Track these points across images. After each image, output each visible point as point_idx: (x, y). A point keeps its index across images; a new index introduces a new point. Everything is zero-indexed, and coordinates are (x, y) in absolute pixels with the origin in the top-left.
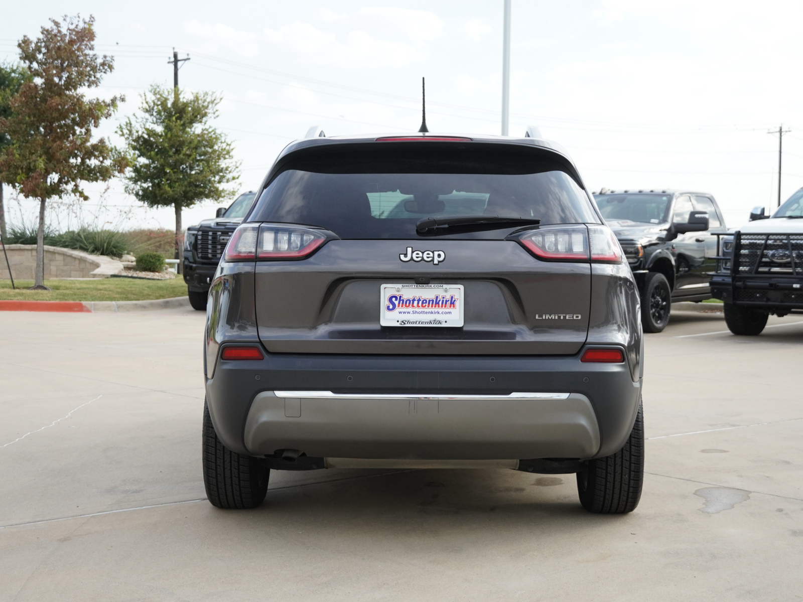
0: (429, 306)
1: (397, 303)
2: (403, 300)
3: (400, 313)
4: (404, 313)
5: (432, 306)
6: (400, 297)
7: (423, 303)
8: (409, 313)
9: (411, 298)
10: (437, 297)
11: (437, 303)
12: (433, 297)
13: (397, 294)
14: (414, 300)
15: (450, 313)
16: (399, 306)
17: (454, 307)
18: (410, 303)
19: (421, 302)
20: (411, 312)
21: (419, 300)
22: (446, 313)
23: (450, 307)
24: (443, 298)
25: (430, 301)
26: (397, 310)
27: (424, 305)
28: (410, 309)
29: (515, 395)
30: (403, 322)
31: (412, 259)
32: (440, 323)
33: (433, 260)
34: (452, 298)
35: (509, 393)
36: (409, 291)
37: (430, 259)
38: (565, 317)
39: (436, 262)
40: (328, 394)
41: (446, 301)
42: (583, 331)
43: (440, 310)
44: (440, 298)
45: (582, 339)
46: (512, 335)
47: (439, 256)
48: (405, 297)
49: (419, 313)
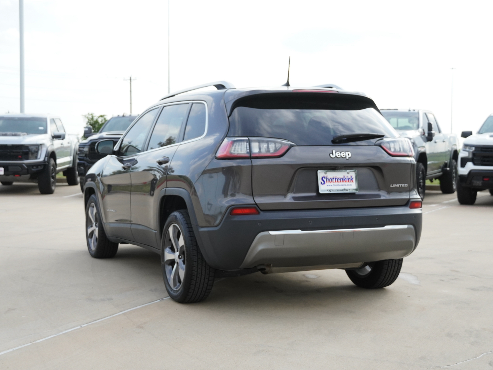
0: (341, 182)
1: (325, 180)
2: (328, 179)
3: (328, 186)
4: (330, 186)
5: (342, 182)
6: (327, 177)
7: (338, 180)
8: (332, 185)
10: (344, 177)
11: (345, 180)
12: (342, 177)
13: (325, 175)
15: (351, 185)
16: (326, 182)
18: (331, 180)
19: (337, 180)
20: (333, 185)
21: (336, 179)
22: (349, 185)
23: (351, 182)
25: (341, 179)
26: (326, 184)
27: (338, 181)
28: (332, 184)
31: (336, 157)
33: (346, 157)
36: (331, 175)
37: (345, 156)
38: (402, 186)
39: (347, 158)
41: (349, 179)
46: (379, 196)
48: (329, 177)
49: (337, 185)
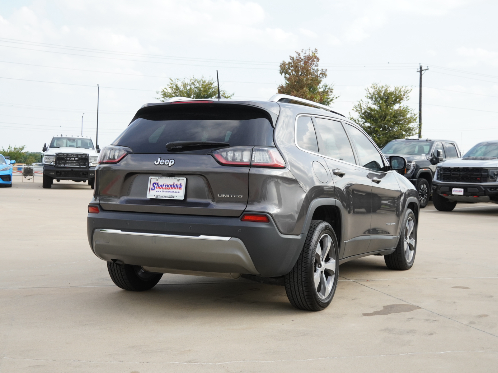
0: (170, 189)
1: (156, 186)
2: (159, 185)
3: (157, 191)
4: (159, 191)
5: (171, 189)
6: (158, 183)
7: (167, 187)
8: (160, 192)
9: (162, 184)
10: (174, 184)
11: (174, 187)
12: (172, 184)
13: (156, 182)
14: (164, 185)
15: (179, 192)
16: (156, 188)
17: (181, 189)
18: (161, 186)
19: (166, 186)
20: (162, 191)
21: (166, 185)
22: (177, 192)
23: (179, 189)
24: (177, 184)
25: (170, 186)
26: (156, 190)
27: (168, 188)
28: (161, 190)
29: (202, 237)
30: (157, 196)
31: (159, 164)
32: (173, 197)
33: (168, 164)
34: (181, 184)
35: (199, 236)
36: (162, 181)
37: (167, 164)
39: (170, 165)
40: (119, 232)
41: (178, 186)
42: (245, 204)
43: (175, 191)
44: (175, 184)
45: (243, 209)
47: (172, 162)
48: (160, 184)
49: (165, 192)
